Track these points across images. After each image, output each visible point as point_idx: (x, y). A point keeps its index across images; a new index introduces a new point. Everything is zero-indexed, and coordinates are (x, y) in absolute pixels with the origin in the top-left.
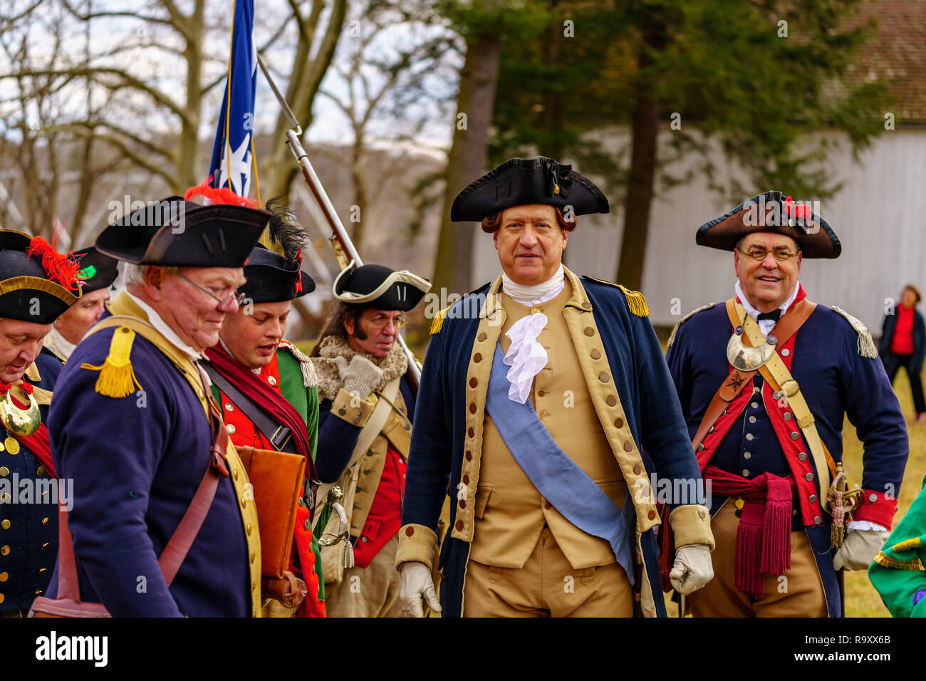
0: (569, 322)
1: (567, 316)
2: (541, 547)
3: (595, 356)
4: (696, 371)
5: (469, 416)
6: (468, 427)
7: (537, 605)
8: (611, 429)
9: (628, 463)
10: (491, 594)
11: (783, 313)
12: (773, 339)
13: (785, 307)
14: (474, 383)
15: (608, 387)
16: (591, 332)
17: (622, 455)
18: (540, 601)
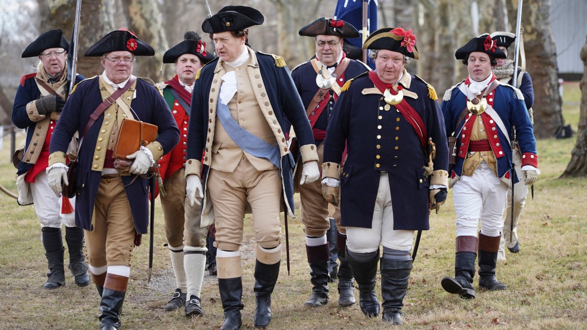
0: (249, 73)
1: (248, 70)
2: (242, 161)
3: (259, 86)
4: (303, 91)
5: (210, 114)
6: (209, 119)
7: (241, 186)
8: (267, 116)
9: (275, 128)
10: (223, 182)
11: (338, 64)
12: (335, 75)
13: (338, 62)
14: (212, 101)
15: (266, 99)
16: (258, 77)
17: (272, 125)
18: (243, 184)
